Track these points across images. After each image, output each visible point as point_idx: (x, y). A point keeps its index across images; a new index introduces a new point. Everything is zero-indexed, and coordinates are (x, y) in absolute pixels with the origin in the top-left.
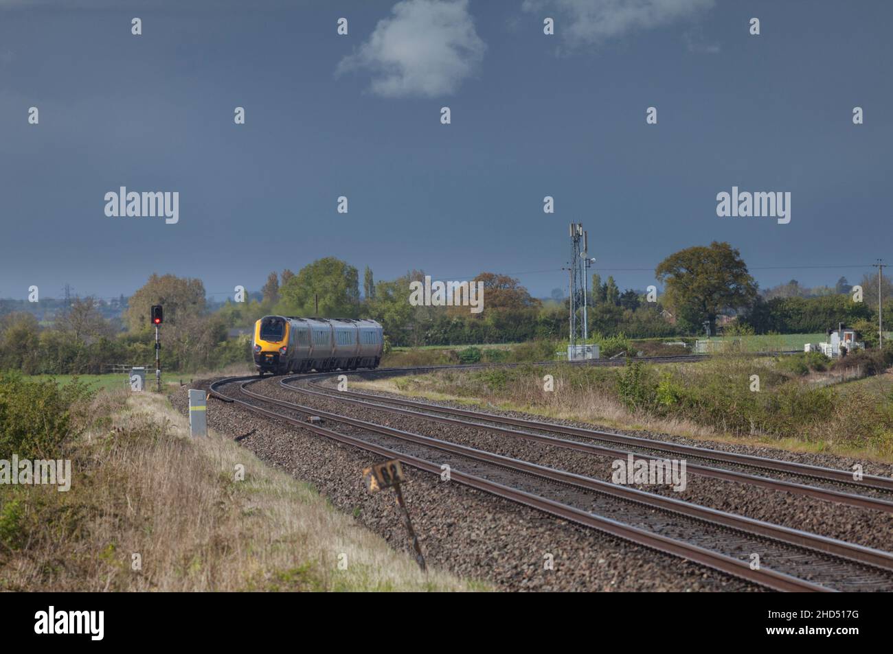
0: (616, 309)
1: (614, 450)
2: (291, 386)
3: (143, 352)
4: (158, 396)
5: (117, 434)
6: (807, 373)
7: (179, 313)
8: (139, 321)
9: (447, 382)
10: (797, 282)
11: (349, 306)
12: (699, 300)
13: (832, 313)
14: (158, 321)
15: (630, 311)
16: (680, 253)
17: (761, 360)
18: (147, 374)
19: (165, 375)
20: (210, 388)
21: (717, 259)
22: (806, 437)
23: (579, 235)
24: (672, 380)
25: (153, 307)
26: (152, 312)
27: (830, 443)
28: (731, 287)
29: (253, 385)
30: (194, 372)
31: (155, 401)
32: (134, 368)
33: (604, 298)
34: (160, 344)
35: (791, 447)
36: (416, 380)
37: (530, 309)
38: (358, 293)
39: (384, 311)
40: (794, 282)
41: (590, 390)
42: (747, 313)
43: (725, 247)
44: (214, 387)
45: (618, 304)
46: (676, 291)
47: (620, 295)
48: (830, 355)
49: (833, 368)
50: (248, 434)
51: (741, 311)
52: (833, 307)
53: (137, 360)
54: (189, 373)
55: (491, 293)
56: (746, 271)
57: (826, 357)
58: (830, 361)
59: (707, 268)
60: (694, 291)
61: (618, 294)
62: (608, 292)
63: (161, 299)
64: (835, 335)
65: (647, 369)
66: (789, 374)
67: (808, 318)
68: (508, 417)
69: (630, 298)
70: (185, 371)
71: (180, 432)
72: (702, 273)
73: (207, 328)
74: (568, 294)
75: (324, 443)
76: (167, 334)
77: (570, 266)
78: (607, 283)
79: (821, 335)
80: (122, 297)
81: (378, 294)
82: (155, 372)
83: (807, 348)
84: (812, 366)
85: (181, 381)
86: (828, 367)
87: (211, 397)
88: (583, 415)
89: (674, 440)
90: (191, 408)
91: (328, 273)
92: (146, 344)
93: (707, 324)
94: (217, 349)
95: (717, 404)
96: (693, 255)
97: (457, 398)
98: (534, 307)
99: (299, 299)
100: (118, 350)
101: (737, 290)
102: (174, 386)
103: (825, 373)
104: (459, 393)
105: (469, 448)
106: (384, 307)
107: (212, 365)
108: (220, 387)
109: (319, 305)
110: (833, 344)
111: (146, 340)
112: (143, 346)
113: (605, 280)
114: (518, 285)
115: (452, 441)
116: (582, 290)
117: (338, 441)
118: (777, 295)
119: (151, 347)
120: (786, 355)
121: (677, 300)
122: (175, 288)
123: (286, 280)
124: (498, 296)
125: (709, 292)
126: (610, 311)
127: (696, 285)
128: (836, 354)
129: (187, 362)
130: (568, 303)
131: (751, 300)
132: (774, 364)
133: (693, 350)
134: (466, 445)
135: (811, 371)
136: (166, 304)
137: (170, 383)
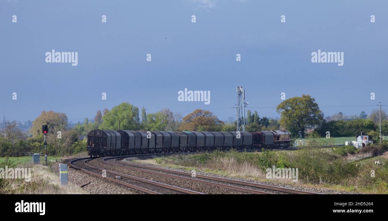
0: (258, 126)
1: (256, 191)
2: (108, 162)
3: (39, 146)
4: (46, 167)
5: (26, 184)
6: (347, 155)
7: (55, 128)
8: (37, 132)
9: (180, 160)
10: (342, 113)
11: (134, 125)
12: (297, 121)
13: (358, 127)
14: (45, 132)
15: (265, 127)
16: (288, 100)
17: (324, 149)
18: (41, 157)
19: (49, 158)
20: (70, 163)
21: (305, 102)
22: (345, 184)
23: (241, 92)
24: (284, 159)
25: (43, 126)
26: (43, 128)
27: (356, 187)
28: (311, 115)
29: (90, 161)
30: (63, 156)
31: (44, 169)
32: (34, 154)
33: (253, 121)
34: (46, 143)
35: (338, 189)
36: (166, 159)
37: (219, 126)
38: (138, 119)
39: (151, 127)
40: (341, 113)
41: (246, 163)
42: (319, 127)
43: (309, 97)
44: (72, 163)
45: (259, 123)
46: (286, 118)
47: (260, 120)
48: (357, 147)
49: (358, 153)
50: (87, 184)
51: (316, 127)
52: (358, 125)
53: (36, 150)
54: (61, 156)
55: (201, 119)
56: (318, 108)
57: (355, 148)
58: (357, 150)
59: (300, 107)
60: (294, 117)
61: (259, 119)
62: (255, 118)
63: (47, 122)
64: (359, 137)
65: (273, 153)
66: (338, 156)
67: (347, 129)
68: (208, 176)
69: (265, 121)
70: (59, 155)
71: (55, 183)
72: (298, 109)
73: (69, 135)
74: (236, 119)
75: (122, 188)
76: (49, 138)
77: (237, 106)
78: (254, 114)
79: (353, 138)
80: (29, 121)
81: (148, 119)
82: (44, 155)
83: (347, 144)
84: (349, 152)
85: (56, 160)
86: (356, 152)
87: (70, 167)
88: (242, 174)
89: (284, 186)
90: (60, 172)
91: (125, 110)
92: (40, 143)
93: (300, 133)
94: (73, 145)
95: (304, 169)
96: (294, 101)
97: (184, 167)
98: (220, 125)
99: (112, 122)
100: (27, 146)
101: (314, 117)
102: (53, 162)
103: (355, 155)
104: (186, 165)
105: (189, 190)
106: (151, 125)
107: (71, 152)
108: (74, 163)
109: (121, 125)
110: (359, 142)
111: (40, 142)
112: (39, 144)
113: (253, 113)
114: (213, 115)
115: (181, 187)
116: (243, 117)
117: (129, 187)
118: (333, 119)
119: (42, 144)
120: (337, 147)
121: (286, 122)
122: (54, 117)
123: (105, 113)
124: (203, 120)
125: (301, 118)
126: (255, 127)
127: (295, 114)
128: (360, 146)
129: (59, 151)
130: (236, 123)
131: (321, 121)
132: (330, 151)
133: (294, 145)
134: (188, 189)
135: (348, 154)
136: (49, 125)
137: (52, 161)
